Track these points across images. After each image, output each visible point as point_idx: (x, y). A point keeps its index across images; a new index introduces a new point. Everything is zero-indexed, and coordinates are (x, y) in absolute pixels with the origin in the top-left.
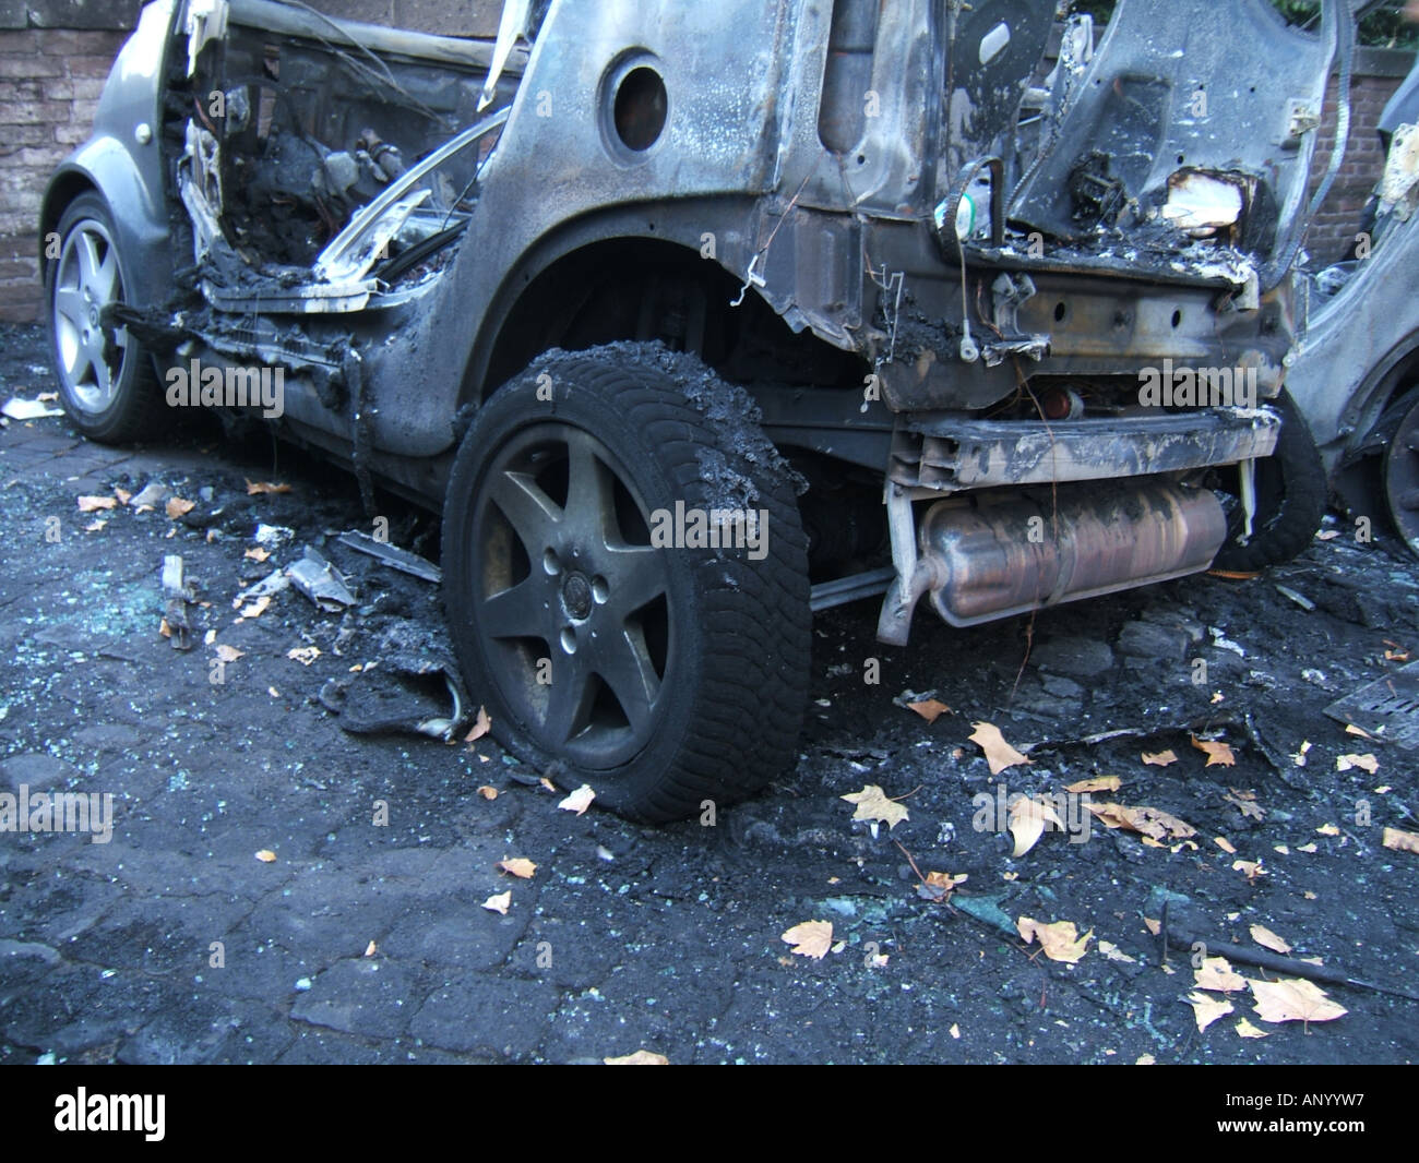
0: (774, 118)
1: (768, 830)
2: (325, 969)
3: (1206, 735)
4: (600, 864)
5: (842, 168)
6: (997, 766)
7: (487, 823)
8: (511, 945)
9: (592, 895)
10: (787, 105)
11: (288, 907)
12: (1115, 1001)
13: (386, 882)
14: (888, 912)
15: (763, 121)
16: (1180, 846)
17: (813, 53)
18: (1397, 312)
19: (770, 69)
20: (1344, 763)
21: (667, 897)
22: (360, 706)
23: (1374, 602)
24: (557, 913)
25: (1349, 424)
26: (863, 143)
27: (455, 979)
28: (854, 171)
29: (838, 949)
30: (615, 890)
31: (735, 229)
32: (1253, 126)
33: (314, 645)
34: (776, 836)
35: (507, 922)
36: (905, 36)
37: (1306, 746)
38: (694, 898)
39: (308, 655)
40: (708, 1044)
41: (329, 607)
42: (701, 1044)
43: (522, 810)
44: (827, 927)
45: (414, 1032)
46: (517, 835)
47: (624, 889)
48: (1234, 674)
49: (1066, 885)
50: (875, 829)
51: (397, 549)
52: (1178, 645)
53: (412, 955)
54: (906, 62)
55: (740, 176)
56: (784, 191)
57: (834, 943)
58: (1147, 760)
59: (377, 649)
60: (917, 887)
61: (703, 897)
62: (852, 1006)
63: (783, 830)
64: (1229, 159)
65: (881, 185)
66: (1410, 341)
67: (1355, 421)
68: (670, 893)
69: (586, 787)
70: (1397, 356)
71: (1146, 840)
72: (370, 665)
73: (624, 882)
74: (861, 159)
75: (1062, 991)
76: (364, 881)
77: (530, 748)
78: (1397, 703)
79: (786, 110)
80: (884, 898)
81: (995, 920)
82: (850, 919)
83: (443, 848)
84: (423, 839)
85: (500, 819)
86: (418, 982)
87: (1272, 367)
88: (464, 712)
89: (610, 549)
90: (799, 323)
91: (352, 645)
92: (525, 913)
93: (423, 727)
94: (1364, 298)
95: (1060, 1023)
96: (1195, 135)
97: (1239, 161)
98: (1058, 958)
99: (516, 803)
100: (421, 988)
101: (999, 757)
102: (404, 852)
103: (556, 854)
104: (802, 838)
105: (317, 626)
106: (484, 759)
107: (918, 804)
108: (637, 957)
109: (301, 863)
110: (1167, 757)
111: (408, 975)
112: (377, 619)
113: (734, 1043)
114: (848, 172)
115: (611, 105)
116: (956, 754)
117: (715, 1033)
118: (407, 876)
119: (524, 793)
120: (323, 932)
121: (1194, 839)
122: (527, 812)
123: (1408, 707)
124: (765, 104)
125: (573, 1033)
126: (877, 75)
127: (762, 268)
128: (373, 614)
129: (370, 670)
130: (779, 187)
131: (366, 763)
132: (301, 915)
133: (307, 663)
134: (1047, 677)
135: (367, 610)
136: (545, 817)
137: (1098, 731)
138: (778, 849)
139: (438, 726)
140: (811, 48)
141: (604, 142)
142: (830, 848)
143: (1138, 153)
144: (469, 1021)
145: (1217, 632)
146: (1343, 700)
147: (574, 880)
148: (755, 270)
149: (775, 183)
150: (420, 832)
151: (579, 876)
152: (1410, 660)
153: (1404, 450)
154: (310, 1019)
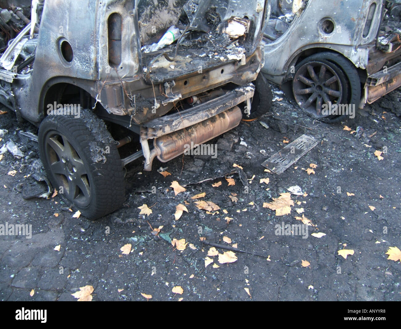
0: (97, 62)
1: (119, 220)
2: (19, 272)
3: (229, 177)
4: (82, 233)
5: (117, 71)
6: (176, 193)
7: (56, 224)
8: (60, 259)
9: (79, 242)
10: (100, 60)
11: (10, 255)
12: (190, 260)
13: (33, 244)
14: (145, 239)
15: (94, 63)
16: (214, 213)
17: (104, 46)
18: (295, 43)
19: (94, 51)
20: (262, 181)
21: (96, 240)
22: (26, 190)
23: (284, 124)
24: (71, 249)
25: (286, 70)
26: (121, 64)
27: (48, 271)
28: (120, 71)
29: (132, 251)
30: (84, 240)
31: (92, 87)
32: (250, 5)
33: (14, 169)
34: (121, 221)
35: (59, 253)
36: (129, 37)
37: (254, 176)
38: (102, 240)
39: (13, 173)
40: (101, 281)
41: (18, 157)
42: (100, 281)
43: (64, 218)
44: (130, 245)
45: (38, 286)
46: (63, 226)
47: (86, 239)
48: (242, 153)
49: (186, 228)
50: (144, 217)
51: (34, 135)
52: (230, 146)
53: (38, 265)
54: (130, 43)
55: (91, 76)
56: (102, 80)
57: (131, 250)
58: (213, 186)
59: (30, 170)
60: (152, 232)
61: (104, 240)
62: (133, 267)
63: (123, 220)
64: (245, 13)
65: (128, 73)
66: (299, 51)
67: (287, 70)
68: (97, 239)
69: (79, 211)
70: (296, 54)
71: (207, 212)
72: (29, 175)
73: (87, 237)
74: (122, 68)
75: (179, 258)
76: (28, 245)
77: (66, 200)
78: (280, 159)
79: (99, 61)
80: (144, 235)
81: (168, 240)
82: (136, 242)
83: (46, 233)
84: (41, 231)
85: (59, 222)
86: (39, 272)
87: (253, 73)
88: (51, 191)
89: (75, 160)
90: (110, 112)
91: (24, 169)
92: (64, 250)
93: (41, 196)
94: (288, 38)
95: (177, 268)
96: (236, 5)
97: (247, 14)
98: (180, 249)
99: (63, 217)
100: (40, 274)
101: (177, 190)
102: (37, 235)
103: (71, 231)
104: (127, 221)
105: (15, 163)
106: (56, 203)
107: (155, 208)
108: (87, 259)
109: (13, 241)
110: (220, 183)
111: (37, 270)
112: (30, 160)
113: (106, 280)
114: (118, 72)
115: (61, 49)
116: (167, 190)
117: (103, 277)
118: (38, 242)
119: (65, 213)
120: (19, 261)
121: (219, 210)
122: (66, 219)
123: (283, 160)
124: (94, 59)
125: (72, 282)
126: (123, 47)
127: (100, 97)
128: (29, 159)
129: (29, 177)
130: (101, 79)
131: (28, 207)
132: (13, 257)
133: (13, 176)
134: (196, 160)
135: (27, 157)
136: (70, 220)
137: (202, 180)
138: (122, 224)
139: (45, 195)
140: (103, 45)
141: (60, 58)
142: (133, 223)
143: (223, 7)
144: (50, 282)
145: (242, 139)
146: (267, 160)
147: (75, 238)
148: (98, 98)
149: (99, 78)
150: (40, 229)
151: (76, 237)
152: (289, 143)
153: (297, 80)
154: (16, 286)
